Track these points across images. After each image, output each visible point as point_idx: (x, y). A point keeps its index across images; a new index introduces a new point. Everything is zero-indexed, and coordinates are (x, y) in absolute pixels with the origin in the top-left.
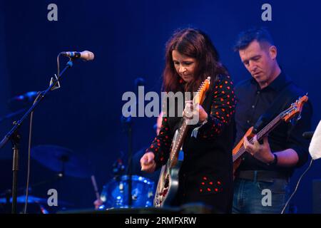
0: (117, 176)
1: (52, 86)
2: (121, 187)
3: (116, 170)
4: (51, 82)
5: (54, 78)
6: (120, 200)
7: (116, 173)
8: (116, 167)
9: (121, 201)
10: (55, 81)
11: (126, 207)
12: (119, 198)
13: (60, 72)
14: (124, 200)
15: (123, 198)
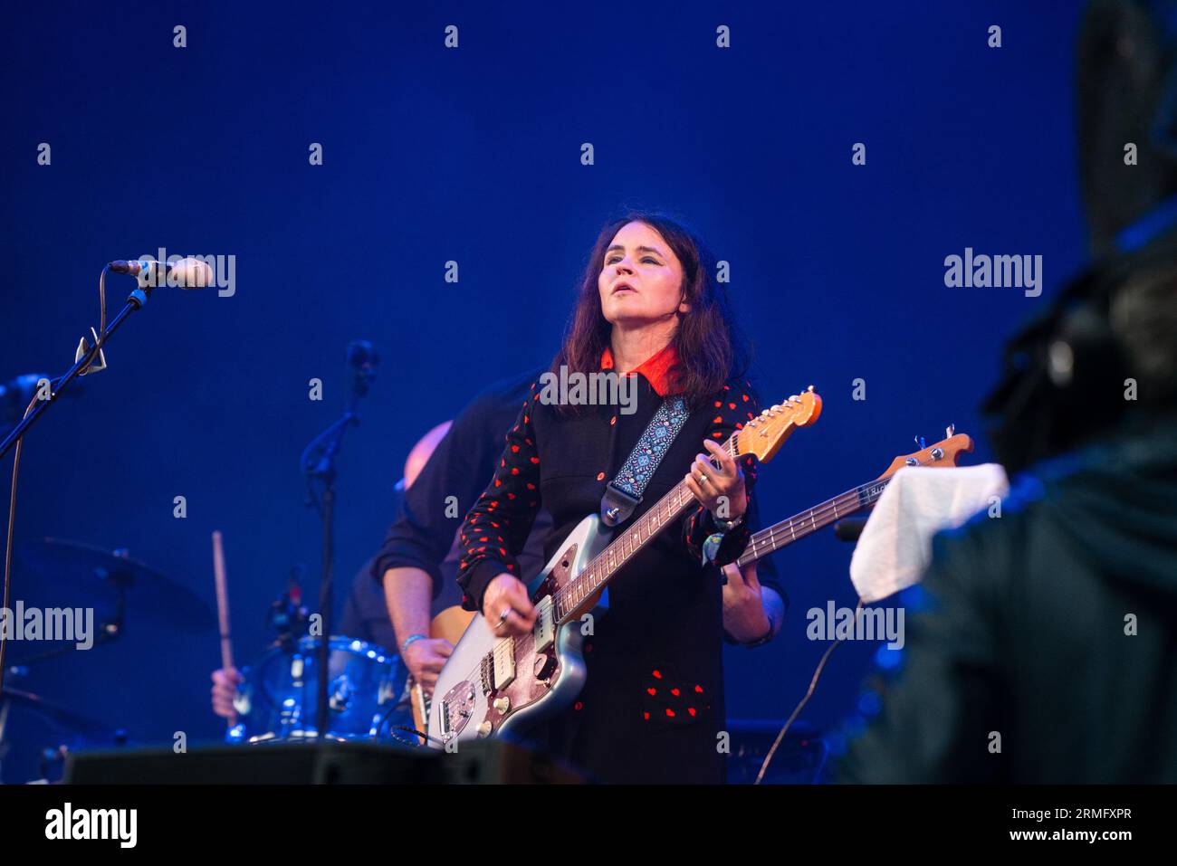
0: (283, 637)
1: (83, 363)
2: (297, 669)
3: (281, 619)
4: (79, 352)
5: (90, 338)
6: (292, 709)
7: (283, 629)
8: (284, 608)
9: (296, 714)
10: (91, 350)
11: (312, 734)
12: (289, 703)
13: (108, 320)
14: (303, 711)
15: (303, 703)
